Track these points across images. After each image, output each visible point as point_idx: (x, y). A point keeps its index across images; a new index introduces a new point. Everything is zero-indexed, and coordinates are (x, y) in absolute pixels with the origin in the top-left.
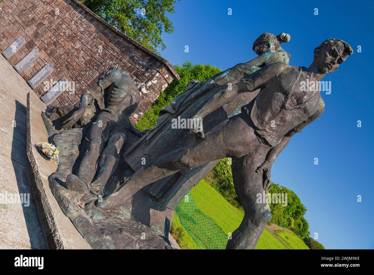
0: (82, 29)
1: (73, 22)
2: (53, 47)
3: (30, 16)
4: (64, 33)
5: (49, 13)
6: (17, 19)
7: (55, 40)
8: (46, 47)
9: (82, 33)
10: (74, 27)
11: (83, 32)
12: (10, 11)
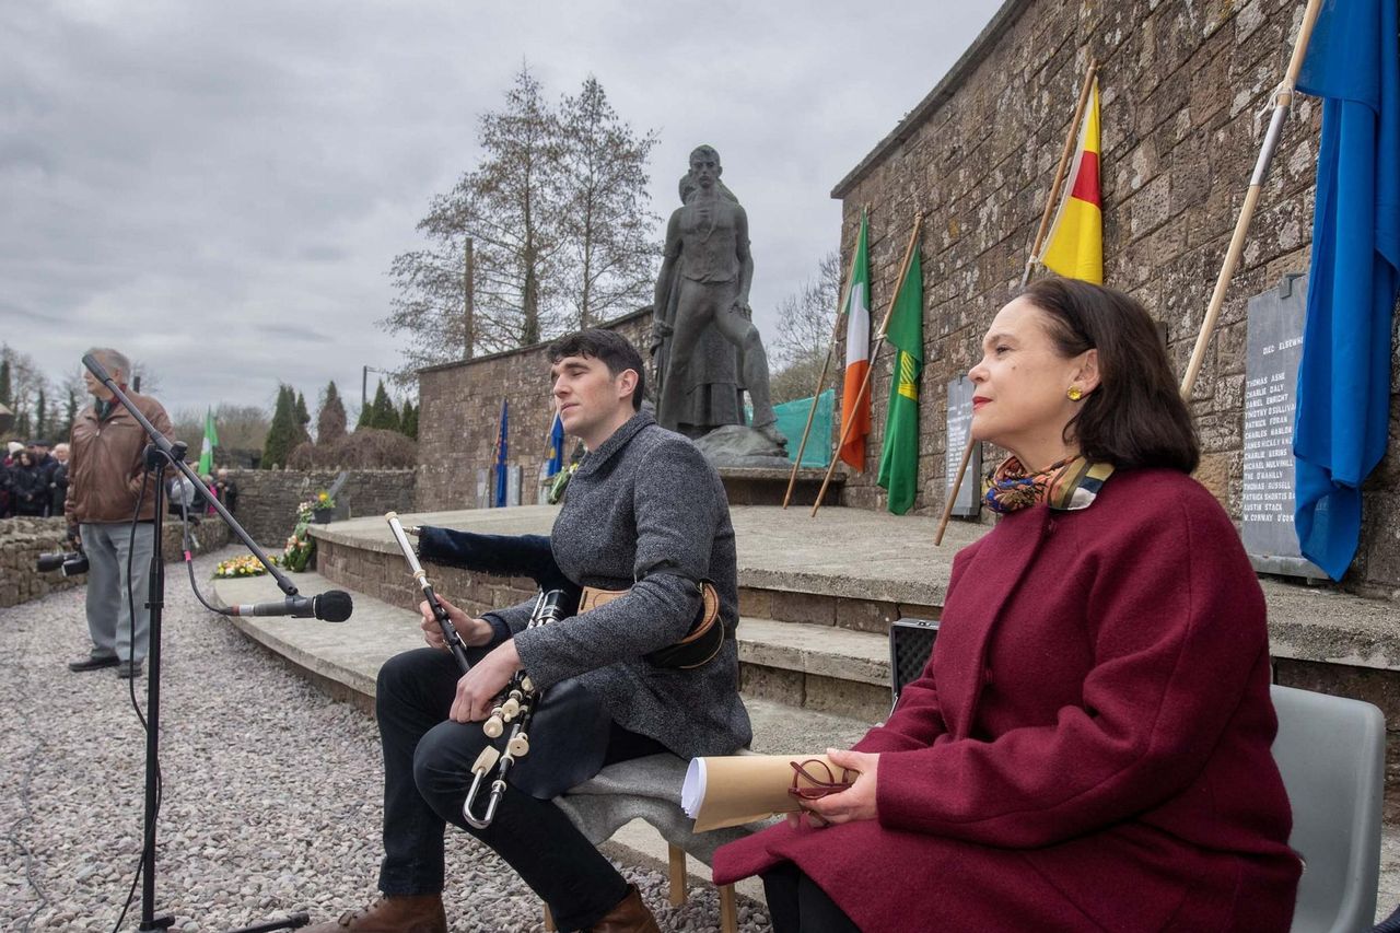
0: (538, 380)
1: (521, 383)
2: (527, 439)
3: (465, 435)
4: (523, 408)
5: (484, 405)
6: (454, 455)
7: (520, 429)
8: (518, 448)
9: (541, 384)
10: (527, 387)
11: (541, 382)
12: (437, 455)
